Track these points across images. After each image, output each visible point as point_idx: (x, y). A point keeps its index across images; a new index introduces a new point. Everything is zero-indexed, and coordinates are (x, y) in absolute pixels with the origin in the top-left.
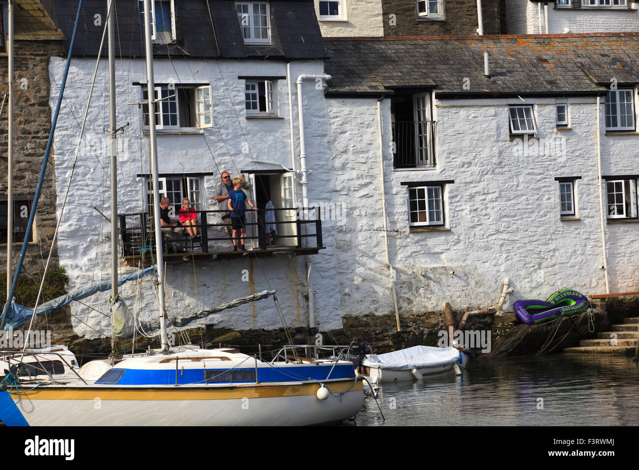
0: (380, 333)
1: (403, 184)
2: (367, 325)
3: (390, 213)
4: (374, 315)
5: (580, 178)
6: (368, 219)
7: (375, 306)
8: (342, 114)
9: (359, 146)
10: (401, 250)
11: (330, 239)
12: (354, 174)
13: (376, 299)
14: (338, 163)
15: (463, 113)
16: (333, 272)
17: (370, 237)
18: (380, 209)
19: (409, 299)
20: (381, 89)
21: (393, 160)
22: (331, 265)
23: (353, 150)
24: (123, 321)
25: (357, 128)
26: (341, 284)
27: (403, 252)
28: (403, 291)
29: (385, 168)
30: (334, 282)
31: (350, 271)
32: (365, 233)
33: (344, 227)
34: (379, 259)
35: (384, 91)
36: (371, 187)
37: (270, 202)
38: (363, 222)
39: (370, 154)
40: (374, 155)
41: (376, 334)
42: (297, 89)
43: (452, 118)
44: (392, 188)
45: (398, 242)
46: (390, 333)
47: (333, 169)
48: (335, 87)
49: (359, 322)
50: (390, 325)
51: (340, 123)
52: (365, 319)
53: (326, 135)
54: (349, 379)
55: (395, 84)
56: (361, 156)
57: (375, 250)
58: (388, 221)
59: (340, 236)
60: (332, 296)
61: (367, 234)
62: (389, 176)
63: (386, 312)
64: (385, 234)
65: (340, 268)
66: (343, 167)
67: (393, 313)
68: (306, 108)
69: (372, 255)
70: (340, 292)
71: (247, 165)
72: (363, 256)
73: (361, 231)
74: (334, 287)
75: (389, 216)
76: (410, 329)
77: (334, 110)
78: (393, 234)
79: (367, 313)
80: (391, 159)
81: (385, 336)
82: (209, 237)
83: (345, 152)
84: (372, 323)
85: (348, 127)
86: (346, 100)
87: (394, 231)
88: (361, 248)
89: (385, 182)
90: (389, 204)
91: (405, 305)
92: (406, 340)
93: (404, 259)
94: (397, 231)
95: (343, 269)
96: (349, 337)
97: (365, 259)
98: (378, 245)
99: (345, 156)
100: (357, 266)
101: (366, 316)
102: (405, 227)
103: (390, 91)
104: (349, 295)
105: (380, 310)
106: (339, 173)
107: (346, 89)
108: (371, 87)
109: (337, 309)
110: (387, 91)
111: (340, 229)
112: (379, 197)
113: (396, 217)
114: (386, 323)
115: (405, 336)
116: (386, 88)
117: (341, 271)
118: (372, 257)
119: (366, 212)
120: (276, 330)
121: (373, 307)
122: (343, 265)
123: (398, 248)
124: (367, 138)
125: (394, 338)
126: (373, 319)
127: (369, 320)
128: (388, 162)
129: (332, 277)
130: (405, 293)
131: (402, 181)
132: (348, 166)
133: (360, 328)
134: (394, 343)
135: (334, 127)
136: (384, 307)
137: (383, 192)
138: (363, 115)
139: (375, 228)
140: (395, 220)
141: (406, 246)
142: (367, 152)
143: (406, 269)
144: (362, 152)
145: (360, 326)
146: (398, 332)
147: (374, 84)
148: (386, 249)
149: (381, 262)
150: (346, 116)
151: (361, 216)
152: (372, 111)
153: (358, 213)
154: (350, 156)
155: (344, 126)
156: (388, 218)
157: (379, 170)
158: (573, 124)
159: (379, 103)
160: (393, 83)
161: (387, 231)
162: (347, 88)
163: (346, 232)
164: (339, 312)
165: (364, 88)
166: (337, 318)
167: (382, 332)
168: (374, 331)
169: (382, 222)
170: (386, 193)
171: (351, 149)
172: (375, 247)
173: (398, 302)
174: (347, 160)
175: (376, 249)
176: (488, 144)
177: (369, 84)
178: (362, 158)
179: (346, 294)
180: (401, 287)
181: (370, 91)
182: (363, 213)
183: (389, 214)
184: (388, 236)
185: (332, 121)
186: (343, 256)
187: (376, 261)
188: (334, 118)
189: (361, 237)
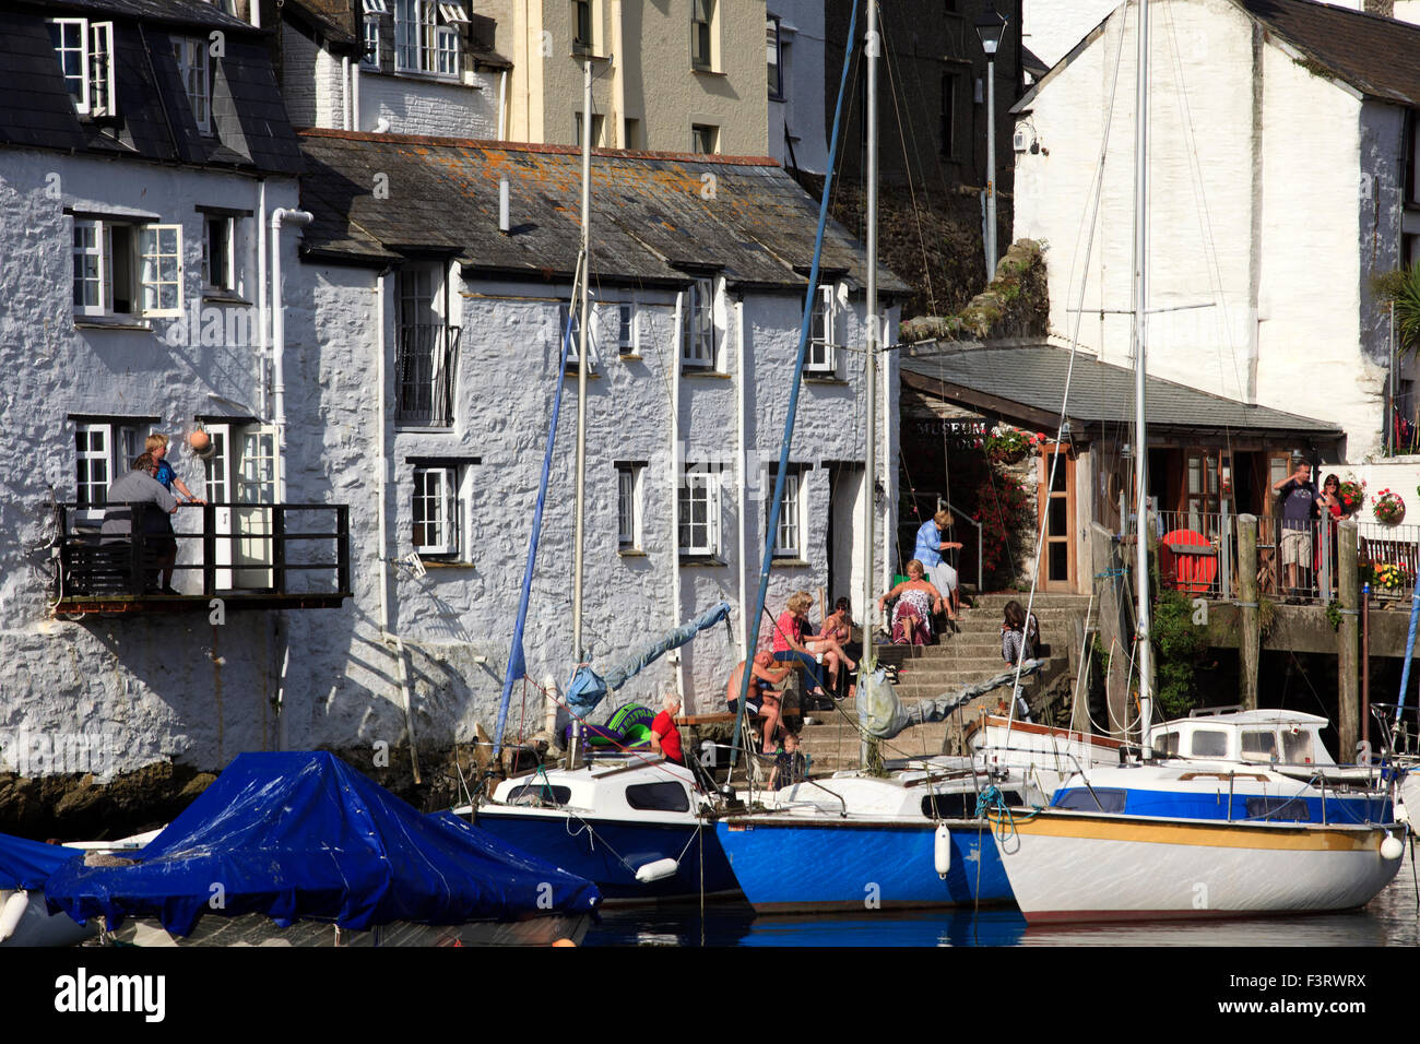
1: (408, 460)
3: (390, 522)
5: (645, 464)
7: (373, 727)
8: (324, 300)
9: (346, 373)
10: (401, 606)
11: (298, 575)
12: (338, 434)
13: (372, 711)
14: (315, 408)
15: (499, 311)
16: (306, 649)
18: (376, 514)
19: (426, 712)
20: (381, 250)
21: (395, 406)
22: (303, 633)
23: (339, 380)
25: (345, 332)
26: (315, 676)
27: (404, 611)
29: (387, 423)
30: (305, 672)
31: (328, 648)
33: (321, 551)
36: (362, 464)
39: (362, 392)
42: (272, 240)
43: (483, 321)
44: (395, 468)
45: (398, 587)
46: (399, 788)
47: (309, 420)
48: (318, 240)
50: (398, 769)
53: (300, 344)
55: (397, 241)
56: (349, 395)
57: (365, 603)
58: (387, 542)
60: (302, 702)
62: (391, 443)
63: (393, 740)
64: (382, 567)
66: (321, 418)
67: (407, 744)
70: (311, 694)
71: (203, 404)
74: (304, 684)
75: (389, 529)
76: (428, 779)
78: (393, 568)
79: (359, 741)
80: (392, 405)
83: (326, 384)
84: (368, 764)
85: (331, 329)
86: (331, 270)
87: (394, 563)
89: (386, 454)
90: (390, 504)
91: (421, 725)
93: (405, 626)
95: (319, 643)
98: (368, 592)
99: (325, 394)
100: (339, 637)
101: (357, 748)
105: (380, 737)
106: (315, 429)
107: (334, 246)
108: (363, 243)
109: (309, 731)
110: (388, 254)
111: (315, 553)
112: (373, 488)
113: (398, 533)
116: (386, 247)
117: (316, 647)
119: (354, 520)
121: (368, 728)
122: (319, 635)
123: (402, 598)
124: (359, 355)
128: (387, 411)
130: (418, 700)
131: (408, 454)
132: (330, 415)
135: (311, 328)
136: (391, 727)
137: (381, 477)
138: (354, 305)
139: (365, 554)
140: (397, 538)
141: (407, 598)
142: (358, 386)
144: (351, 387)
147: (360, 237)
148: (384, 600)
150: (329, 306)
152: (366, 296)
154: (333, 394)
155: (326, 328)
156: (387, 535)
157: (377, 427)
158: (642, 347)
159: (381, 280)
161: (386, 561)
162: (336, 243)
164: (310, 738)
165: (355, 246)
169: (375, 542)
171: (336, 378)
172: (365, 596)
174: (326, 402)
175: (365, 600)
176: (532, 383)
177: (353, 237)
178: (350, 399)
179: (321, 699)
183: (389, 526)
185: (310, 315)
188: (313, 307)
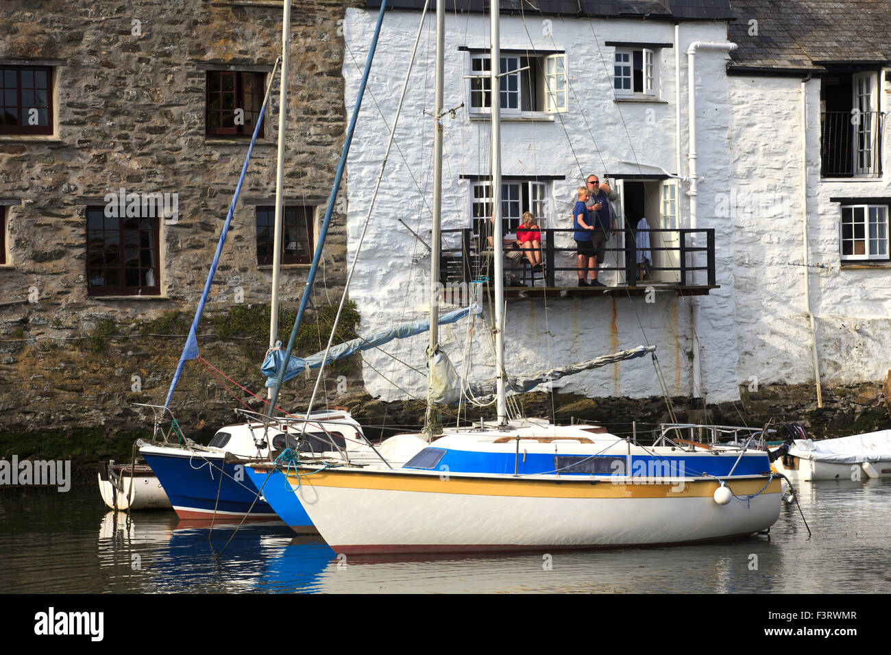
0: (792, 409)
1: (833, 200)
2: (775, 396)
3: (813, 240)
4: (785, 384)
6: (782, 249)
7: (787, 371)
8: (749, 99)
9: (772, 145)
10: (827, 294)
11: (726, 274)
12: (764, 184)
13: (788, 361)
14: (741, 168)
16: (729, 321)
17: (783, 274)
18: (799, 235)
19: (835, 363)
20: (808, 65)
21: (820, 166)
22: (727, 311)
23: (764, 150)
24: (445, 381)
25: (771, 119)
26: (740, 338)
27: (830, 296)
28: (828, 351)
29: (809, 176)
30: (730, 335)
31: (753, 321)
32: (777, 268)
33: (747, 259)
34: (795, 305)
35: (811, 68)
37: (644, 219)
38: (773, 253)
39: (788, 157)
40: (793, 158)
41: (788, 411)
42: (687, 62)
44: (817, 205)
45: (824, 282)
46: (807, 410)
47: (734, 176)
48: (741, 60)
49: (763, 393)
50: (807, 399)
51: (747, 111)
52: (772, 389)
53: (727, 127)
54: (761, 476)
55: (827, 59)
56: (775, 159)
57: (790, 292)
58: (810, 252)
59: (741, 271)
60: (726, 355)
61: (779, 269)
62: (814, 189)
63: (803, 380)
64: (805, 269)
65: (739, 315)
66: (749, 174)
67: (812, 382)
68: (699, 89)
69: (785, 299)
70: (737, 349)
71: (613, 167)
72: (772, 300)
73: (771, 264)
74: (729, 343)
75: (811, 245)
76: (836, 405)
77: (740, 92)
78: (816, 269)
79: (775, 380)
80: (817, 165)
81: (799, 414)
82: (557, 265)
83: (753, 152)
84: (781, 395)
85: (757, 117)
86: (757, 79)
87: (818, 266)
88: (771, 288)
89: (807, 196)
90: (812, 228)
91: (830, 371)
92: (830, 420)
93: (831, 307)
94: (822, 267)
95: (744, 317)
96: (748, 414)
97: (774, 305)
98: (794, 285)
99: (751, 159)
100: (764, 313)
101: (774, 384)
102: (834, 261)
103: (820, 68)
104: (751, 355)
105: (793, 377)
106: (743, 181)
107: (758, 64)
108: (793, 61)
109: (733, 373)
110: (816, 68)
111: (742, 260)
112: (798, 218)
113: (822, 247)
114: (802, 395)
115: (829, 414)
116: (815, 63)
117: (741, 320)
118: (786, 302)
119: (779, 239)
120: (646, 399)
121: (784, 372)
122: (743, 312)
123: (823, 290)
124: (785, 133)
125: (813, 417)
126: (783, 390)
127: (778, 390)
128: (813, 168)
129: (727, 328)
130: (830, 354)
131: (832, 196)
132: (755, 172)
133: (765, 401)
134: (812, 424)
135: (738, 116)
136: (800, 372)
137: (804, 211)
138: (780, 101)
139: (791, 261)
140: (820, 251)
141: (834, 288)
142: (784, 153)
143: (834, 320)
144: (777, 153)
145: (766, 399)
146: (818, 409)
147: (797, 57)
148: (805, 290)
149: (797, 310)
150: (755, 102)
151: (772, 243)
152: (793, 96)
153: (768, 240)
154: (759, 158)
155: (752, 117)
156: (810, 248)
157: (800, 179)
159: (803, 84)
160: (825, 57)
161: (808, 266)
162: (759, 62)
163: (749, 266)
164: (736, 378)
165: (783, 63)
166: (733, 385)
167: (796, 408)
168: (784, 406)
169: (800, 253)
170: (808, 213)
171: (761, 149)
172: (790, 287)
173: (820, 366)
174: (754, 164)
175: (791, 290)
177: (790, 57)
178: (776, 162)
179: (746, 353)
180: (825, 346)
181: (791, 67)
182: (775, 239)
183: (812, 242)
184: (809, 273)
185: (735, 108)
186: (744, 299)
187: (791, 308)
188: (739, 104)
189: (769, 274)
